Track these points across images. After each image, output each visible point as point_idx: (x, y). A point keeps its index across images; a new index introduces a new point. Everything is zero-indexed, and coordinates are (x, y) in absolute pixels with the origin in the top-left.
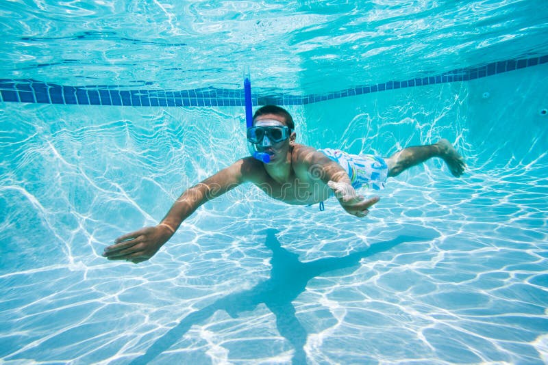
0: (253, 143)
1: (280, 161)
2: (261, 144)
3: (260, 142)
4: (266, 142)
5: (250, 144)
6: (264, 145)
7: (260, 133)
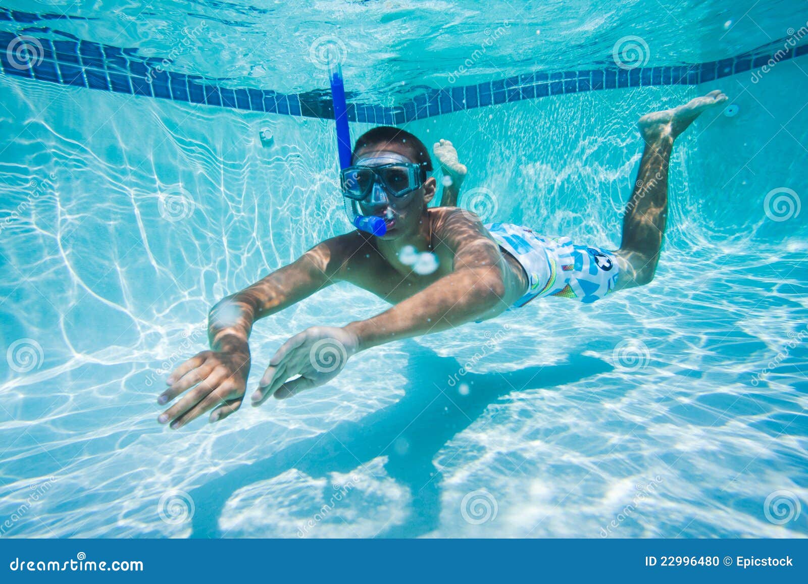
0: (354, 199)
1: (408, 232)
2: (369, 201)
3: (366, 196)
4: (380, 196)
5: (349, 201)
6: (373, 201)
7: (366, 180)
